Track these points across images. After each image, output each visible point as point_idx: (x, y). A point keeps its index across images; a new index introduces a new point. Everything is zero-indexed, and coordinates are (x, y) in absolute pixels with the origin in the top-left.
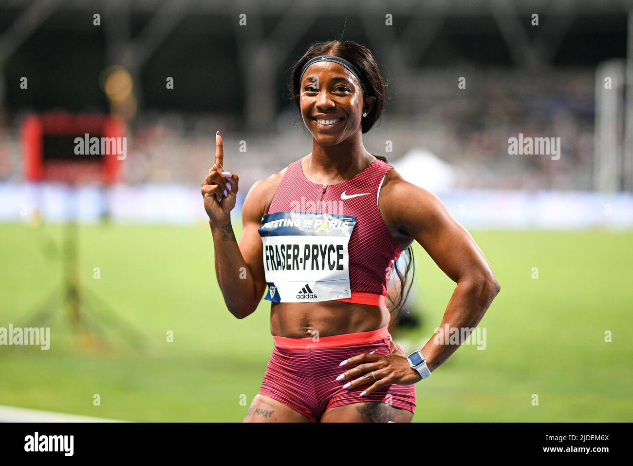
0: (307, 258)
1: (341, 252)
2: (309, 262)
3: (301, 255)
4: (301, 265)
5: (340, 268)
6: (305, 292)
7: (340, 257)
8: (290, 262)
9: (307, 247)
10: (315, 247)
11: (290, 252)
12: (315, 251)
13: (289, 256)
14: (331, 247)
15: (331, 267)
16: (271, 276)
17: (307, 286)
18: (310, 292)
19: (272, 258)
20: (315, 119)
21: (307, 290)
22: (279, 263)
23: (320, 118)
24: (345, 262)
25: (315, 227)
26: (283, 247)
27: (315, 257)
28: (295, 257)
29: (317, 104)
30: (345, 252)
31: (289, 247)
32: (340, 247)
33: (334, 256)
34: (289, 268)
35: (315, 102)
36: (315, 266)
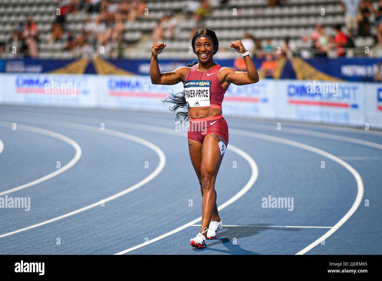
0: (197, 94)
1: (207, 92)
2: (198, 95)
3: (196, 93)
4: (195, 96)
5: (207, 96)
6: (197, 104)
7: (207, 93)
8: (192, 95)
9: (197, 90)
10: (200, 90)
11: (192, 92)
12: (200, 92)
13: (192, 93)
14: (204, 90)
15: (204, 96)
16: (187, 100)
17: (197, 102)
18: (198, 104)
19: (187, 94)
20: (200, 54)
21: (197, 103)
22: (189, 96)
23: (202, 54)
24: (208, 95)
25: (199, 84)
26: (190, 91)
27: (200, 93)
28: (194, 94)
29: (201, 50)
30: (208, 92)
31: (192, 91)
32: (207, 90)
33: (205, 93)
34: (192, 97)
35: (200, 50)
36: (200, 96)
